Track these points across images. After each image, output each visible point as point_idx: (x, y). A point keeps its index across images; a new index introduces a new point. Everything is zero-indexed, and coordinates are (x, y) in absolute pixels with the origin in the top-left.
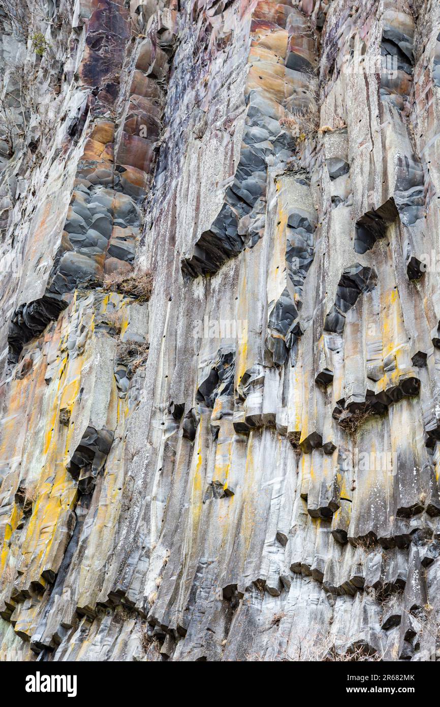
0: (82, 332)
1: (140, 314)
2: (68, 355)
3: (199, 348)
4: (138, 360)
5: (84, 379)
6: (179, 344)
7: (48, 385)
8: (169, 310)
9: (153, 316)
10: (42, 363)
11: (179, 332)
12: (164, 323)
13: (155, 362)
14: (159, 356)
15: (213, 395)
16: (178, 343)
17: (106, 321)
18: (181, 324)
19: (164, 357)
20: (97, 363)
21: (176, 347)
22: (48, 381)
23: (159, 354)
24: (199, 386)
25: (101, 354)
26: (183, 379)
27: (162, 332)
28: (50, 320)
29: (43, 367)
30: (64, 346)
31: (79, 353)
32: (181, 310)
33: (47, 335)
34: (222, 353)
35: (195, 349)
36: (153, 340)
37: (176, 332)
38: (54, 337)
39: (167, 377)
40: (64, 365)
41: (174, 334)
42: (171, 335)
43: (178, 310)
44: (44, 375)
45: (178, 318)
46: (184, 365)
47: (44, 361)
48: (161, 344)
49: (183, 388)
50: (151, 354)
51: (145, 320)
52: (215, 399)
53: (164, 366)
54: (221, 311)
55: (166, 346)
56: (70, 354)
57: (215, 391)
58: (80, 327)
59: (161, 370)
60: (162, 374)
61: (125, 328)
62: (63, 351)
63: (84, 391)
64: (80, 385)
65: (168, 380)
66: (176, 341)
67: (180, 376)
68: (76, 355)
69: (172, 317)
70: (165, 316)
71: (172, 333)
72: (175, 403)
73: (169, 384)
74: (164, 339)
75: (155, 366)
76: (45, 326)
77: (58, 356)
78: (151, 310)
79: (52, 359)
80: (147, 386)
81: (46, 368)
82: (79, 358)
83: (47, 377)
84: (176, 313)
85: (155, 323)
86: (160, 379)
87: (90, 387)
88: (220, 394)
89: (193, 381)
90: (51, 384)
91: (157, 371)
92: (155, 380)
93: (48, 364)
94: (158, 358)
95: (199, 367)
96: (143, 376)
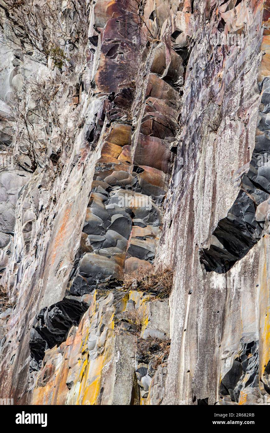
0: (101, 331)
1: (161, 310)
2: (88, 356)
3: (221, 339)
4: (159, 355)
5: (104, 379)
6: (200, 337)
7: (70, 389)
8: (189, 303)
9: (173, 311)
10: (64, 368)
11: (199, 325)
12: (184, 317)
13: (177, 357)
14: (180, 351)
15: (237, 388)
16: (199, 335)
17: (127, 319)
18: (201, 316)
19: (185, 351)
20: (117, 361)
21: (197, 340)
22: (69, 385)
23: (180, 349)
24: (222, 378)
25: (121, 352)
26: (206, 373)
27: (183, 328)
28: (71, 324)
29: (65, 372)
30: (85, 348)
31: (99, 352)
32: (201, 302)
33: (69, 339)
34: (244, 343)
35: (217, 341)
36: (173, 335)
37: (197, 324)
38: (76, 340)
39: (189, 371)
40: (84, 367)
41: (195, 326)
42: (192, 327)
43: (198, 302)
44: (66, 379)
45: (198, 310)
46: (206, 357)
47: (66, 365)
48: (182, 338)
49: (206, 381)
50: (173, 349)
51: (166, 316)
52: (239, 392)
53: (185, 360)
54: (242, 299)
55: (186, 340)
56: (90, 355)
57: (239, 383)
58: (99, 327)
59: (183, 364)
60: (183, 369)
61: (146, 323)
62: (84, 353)
63: (105, 391)
64: (101, 385)
65: (190, 375)
66: (197, 334)
67: (201, 369)
68: (96, 355)
69: (192, 310)
70: (185, 310)
72: (198, 398)
73: (191, 378)
74: (185, 333)
75: (177, 361)
76: (67, 330)
77: (79, 359)
78: (172, 305)
79: (73, 363)
80: (169, 382)
81: (68, 371)
82: (100, 357)
83: (69, 381)
84: (196, 305)
85: (175, 317)
86: (182, 375)
87: (111, 386)
88: (244, 385)
89: (216, 374)
90: (73, 388)
91: (179, 367)
92: (177, 376)
93: (70, 368)
94: (180, 353)
95: (221, 358)
96: (165, 372)
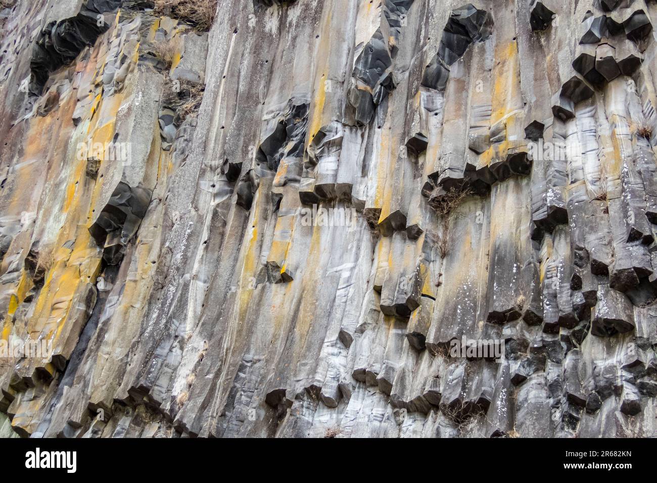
0: (122, 63)
1: (197, 47)
2: (103, 91)
3: (265, 95)
4: (189, 104)
5: (120, 123)
6: (242, 88)
7: (76, 126)
8: (232, 44)
9: (212, 50)
10: (71, 98)
11: (242, 73)
12: (226, 60)
13: (210, 108)
14: (215, 101)
15: (278, 155)
16: (240, 86)
17: (154, 52)
18: (246, 62)
19: (221, 103)
20: (137, 104)
21: (237, 91)
22: (76, 122)
23: (215, 98)
24: (261, 143)
25: (143, 93)
26: (243, 133)
27: (222, 72)
28: (84, 45)
29: (72, 103)
30: (99, 79)
31: (116, 89)
32: (248, 46)
33: (79, 64)
34: (294, 104)
35: (261, 97)
36: (210, 81)
37: (240, 72)
38: (88, 67)
39: (223, 128)
40: (97, 103)
41: (236, 74)
42: (232, 75)
43: (244, 45)
44: (73, 113)
45: (243, 55)
46: (246, 114)
47: (74, 95)
48: (219, 86)
49: (241, 143)
50: (207, 96)
51: (203, 54)
52: (279, 160)
53: (220, 114)
54: (297, 51)
55: (225, 90)
56: (106, 90)
57: (281, 150)
58: (120, 57)
59: (217, 118)
60: (217, 124)
61: (177, 62)
62: (97, 86)
63: (119, 137)
64: (115, 130)
65: (224, 132)
66: (238, 84)
67: (239, 128)
68: (112, 91)
69: (235, 54)
70: (227, 52)
71: (234, 74)
72: (230, 161)
73: (225, 136)
74: (223, 80)
75: (210, 113)
76: (78, 52)
77: (91, 91)
78: (211, 42)
79: (84, 94)
80: (198, 137)
81: (75, 104)
82: (117, 95)
83: (76, 115)
84: (241, 49)
85: (215, 59)
86: (214, 130)
87: (127, 133)
88: (286, 154)
89: (255, 136)
90: (80, 125)
91: (211, 120)
92: (209, 131)
93: (78, 100)
94: (215, 103)
95: (263, 119)
96: (194, 124)
